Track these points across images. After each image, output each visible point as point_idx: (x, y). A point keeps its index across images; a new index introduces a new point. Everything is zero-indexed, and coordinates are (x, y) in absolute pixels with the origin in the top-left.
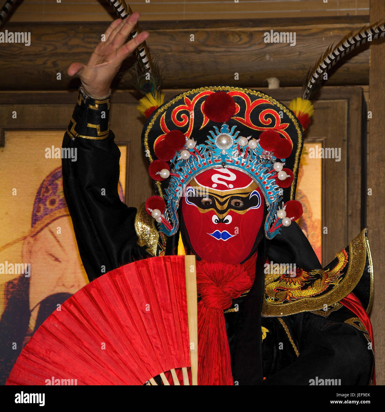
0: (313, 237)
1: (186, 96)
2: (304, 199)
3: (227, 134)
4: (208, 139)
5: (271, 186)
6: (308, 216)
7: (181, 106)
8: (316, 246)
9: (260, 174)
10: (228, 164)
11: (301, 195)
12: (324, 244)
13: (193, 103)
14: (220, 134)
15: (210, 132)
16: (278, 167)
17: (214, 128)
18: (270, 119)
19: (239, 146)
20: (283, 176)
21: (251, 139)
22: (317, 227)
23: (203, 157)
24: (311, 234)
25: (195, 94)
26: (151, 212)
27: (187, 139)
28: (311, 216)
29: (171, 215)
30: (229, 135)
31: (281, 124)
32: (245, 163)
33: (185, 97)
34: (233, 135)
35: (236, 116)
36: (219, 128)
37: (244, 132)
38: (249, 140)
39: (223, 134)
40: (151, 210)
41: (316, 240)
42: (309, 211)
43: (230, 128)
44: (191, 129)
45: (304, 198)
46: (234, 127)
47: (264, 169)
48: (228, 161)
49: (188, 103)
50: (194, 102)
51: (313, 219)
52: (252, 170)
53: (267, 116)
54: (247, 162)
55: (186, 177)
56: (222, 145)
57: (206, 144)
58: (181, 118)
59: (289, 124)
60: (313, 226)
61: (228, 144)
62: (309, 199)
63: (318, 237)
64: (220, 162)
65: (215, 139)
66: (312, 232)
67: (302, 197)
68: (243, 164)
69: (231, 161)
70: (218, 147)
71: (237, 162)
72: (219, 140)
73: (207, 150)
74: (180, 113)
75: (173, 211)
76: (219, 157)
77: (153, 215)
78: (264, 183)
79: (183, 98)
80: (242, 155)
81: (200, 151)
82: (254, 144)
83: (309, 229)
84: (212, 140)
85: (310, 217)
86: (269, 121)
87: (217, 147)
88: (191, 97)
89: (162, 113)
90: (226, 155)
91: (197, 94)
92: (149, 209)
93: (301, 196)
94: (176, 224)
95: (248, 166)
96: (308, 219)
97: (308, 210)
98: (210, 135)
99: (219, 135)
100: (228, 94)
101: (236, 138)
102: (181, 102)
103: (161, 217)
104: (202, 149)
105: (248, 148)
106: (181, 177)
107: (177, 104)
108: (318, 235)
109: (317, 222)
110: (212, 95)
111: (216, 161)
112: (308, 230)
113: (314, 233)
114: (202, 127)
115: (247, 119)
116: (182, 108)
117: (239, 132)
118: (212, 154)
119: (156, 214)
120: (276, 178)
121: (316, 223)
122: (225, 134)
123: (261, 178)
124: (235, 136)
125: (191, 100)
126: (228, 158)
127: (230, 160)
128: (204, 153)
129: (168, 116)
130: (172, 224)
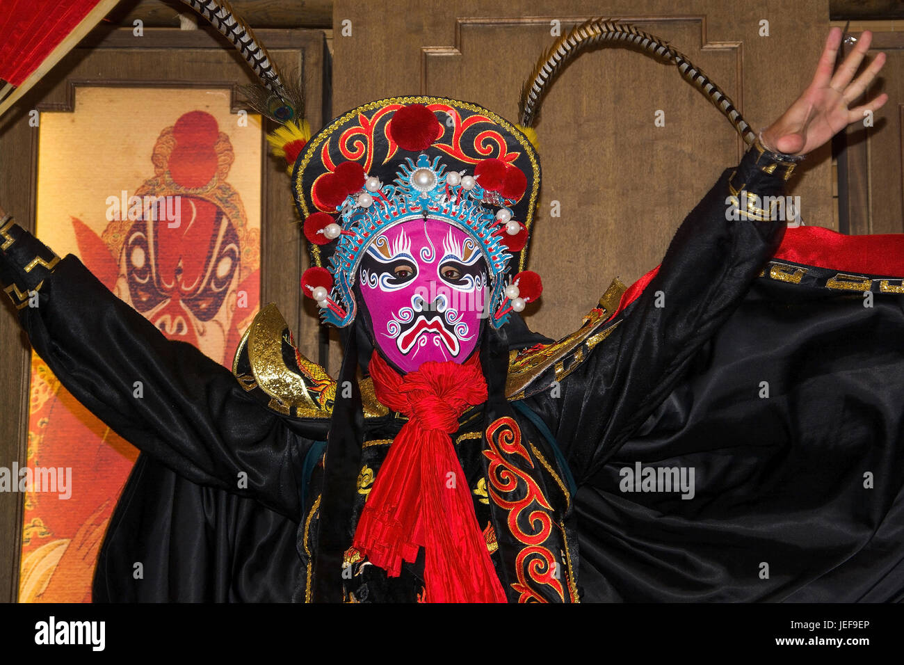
0: (248, 255)
1: (363, 113)
2: (235, 197)
3: (427, 168)
4: (397, 177)
5: (496, 248)
6: (240, 223)
7: (354, 127)
8: (252, 268)
9: (481, 229)
10: (432, 213)
11: (230, 191)
12: (264, 264)
13: (373, 123)
14: (417, 169)
15: (402, 166)
16: (504, 215)
17: (406, 161)
18: (490, 145)
19: (447, 185)
20: (513, 228)
21: (465, 175)
22: (254, 240)
23: (391, 203)
24: (245, 250)
25: (375, 110)
26: (312, 292)
27: (366, 177)
28: (246, 224)
29: (343, 295)
30: (431, 169)
31: (508, 152)
32: (458, 212)
33: (360, 114)
34: (437, 170)
35: (439, 141)
36: (415, 161)
37: (452, 165)
38: (462, 177)
39: (422, 168)
40: (312, 289)
41: (253, 258)
42: (243, 216)
43: (431, 160)
44: (369, 163)
45: (235, 195)
46: (438, 158)
47: (485, 222)
48: (432, 209)
49: (365, 124)
50: (374, 121)
51: (249, 227)
52: (469, 222)
53: (487, 142)
54: (460, 211)
55: (366, 235)
56: (420, 184)
57: (396, 185)
58: (353, 147)
59: (519, 154)
60: (247, 239)
61: (429, 183)
62: (242, 199)
63: (255, 255)
64: (419, 210)
65: (409, 176)
66: (247, 248)
67: (232, 195)
68: (454, 213)
69: (436, 209)
70: (415, 188)
71: (445, 211)
72: (416, 179)
73: (398, 193)
74: (353, 139)
75: (346, 289)
76: (417, 204)
77: (314, 295)
78: (487, 242)
79: (356, 116)
80: (454, 199)
81: (387, 195)
82: (469, 182)
83: (242, 243)
84: (404, 178)
85: (244, 225)
86: (490, 149)
87: (412, 189)
88: (369, 114)
89: (325, 140)
90: (428, 200)
91: (379, 109)
92: (309, 287)
93: (230, 193)
94: (352, 309)
95: (462, 216)
96: (240, 228)
97: (240, 214)
98: (401, 171)
99: (414, 169)
100: (426, 108)
101: (442, 175)
102: (354, 122)
103: (328, 299)
104: (389, 192)
105: (462, 189)
106: (358, 236)
107: (347, 125)
108: (256, 252)
109: (254, 232)
110: (402, 111)
111: (413, 209)
112: (240, 245)
113: (249, 249)
114: (386, 160)
115: (456, 147)
116: (357, 130)
117: (445, 165)
118: (406, 199)
119: (320, 294)
120: (504, 233)
121: (253, 235)
122: (425, 168)
123: (482, 235)
124: (440, 172)
125: (370, 118)
126: (431, 204)
127: (435, 207)
128: (393, 197)
129: (334, 144)
130: (344, 308)
